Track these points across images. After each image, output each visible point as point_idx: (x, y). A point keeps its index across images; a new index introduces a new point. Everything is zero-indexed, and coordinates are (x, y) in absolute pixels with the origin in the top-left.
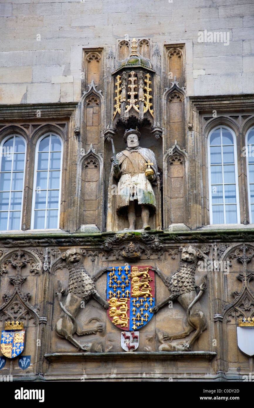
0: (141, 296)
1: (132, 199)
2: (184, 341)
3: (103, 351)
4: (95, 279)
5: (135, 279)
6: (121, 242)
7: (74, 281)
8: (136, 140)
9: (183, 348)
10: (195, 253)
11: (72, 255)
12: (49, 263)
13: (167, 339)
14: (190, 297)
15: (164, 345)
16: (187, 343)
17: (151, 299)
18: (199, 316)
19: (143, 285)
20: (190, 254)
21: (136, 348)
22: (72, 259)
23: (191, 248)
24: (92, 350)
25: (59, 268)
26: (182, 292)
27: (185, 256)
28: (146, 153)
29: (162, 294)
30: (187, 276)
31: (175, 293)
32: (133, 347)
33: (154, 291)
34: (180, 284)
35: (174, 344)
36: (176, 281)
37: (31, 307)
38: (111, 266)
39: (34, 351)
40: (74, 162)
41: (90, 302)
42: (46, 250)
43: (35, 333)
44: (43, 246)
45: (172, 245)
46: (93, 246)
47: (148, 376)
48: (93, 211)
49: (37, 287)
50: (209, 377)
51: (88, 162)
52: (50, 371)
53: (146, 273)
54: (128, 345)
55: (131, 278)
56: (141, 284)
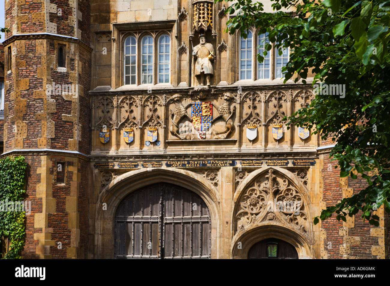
0: (206, 116)
1: (202, 71)
2: (224, 134)
3: (190, 139)
4: (187, 108)
5: (204, 108)
6: (197, 93)
7: (177, 109)
8: (204, 40)
9: (224, 138)
10: (230, 96)
11: (176, 98)
12: (166, 101)
13: (217, 134)
14: (227, 116)
15: (216, 137)
16: (225, 135)
17: (210, 117)
18: (231, 124)
19: (207, 111)
20: (228, 97)
21: (204, 138)
22: (176, 99)
23: (228, 94)
24: (186, 139)
25: (171, 103)
26: (223, 114)
27: (226, 98)
29: (216, 115)
30: (226, 107)
31: (221, 115)
32: (203, 138)
33: (212, 113)
34: (223, 110)
35: (220, 136)
36: (221, 109)
37: (159, 120)
38: (193, 102)
39: (162, 139)
40: (175, 52)
41: (184, 118)
42: (164, 96)
43: (161, 132)
44: (163, 93)
45: (220, 92)
46: (185, 93)
47: (209, 149)
48: (185, 75)
49: (161, 112)
50: (234, 149)
51: (182, 51)
52: (169, 147)
53: (208, 105)
54: (201, 137)
55: (202, 108)
56: (206, 110)
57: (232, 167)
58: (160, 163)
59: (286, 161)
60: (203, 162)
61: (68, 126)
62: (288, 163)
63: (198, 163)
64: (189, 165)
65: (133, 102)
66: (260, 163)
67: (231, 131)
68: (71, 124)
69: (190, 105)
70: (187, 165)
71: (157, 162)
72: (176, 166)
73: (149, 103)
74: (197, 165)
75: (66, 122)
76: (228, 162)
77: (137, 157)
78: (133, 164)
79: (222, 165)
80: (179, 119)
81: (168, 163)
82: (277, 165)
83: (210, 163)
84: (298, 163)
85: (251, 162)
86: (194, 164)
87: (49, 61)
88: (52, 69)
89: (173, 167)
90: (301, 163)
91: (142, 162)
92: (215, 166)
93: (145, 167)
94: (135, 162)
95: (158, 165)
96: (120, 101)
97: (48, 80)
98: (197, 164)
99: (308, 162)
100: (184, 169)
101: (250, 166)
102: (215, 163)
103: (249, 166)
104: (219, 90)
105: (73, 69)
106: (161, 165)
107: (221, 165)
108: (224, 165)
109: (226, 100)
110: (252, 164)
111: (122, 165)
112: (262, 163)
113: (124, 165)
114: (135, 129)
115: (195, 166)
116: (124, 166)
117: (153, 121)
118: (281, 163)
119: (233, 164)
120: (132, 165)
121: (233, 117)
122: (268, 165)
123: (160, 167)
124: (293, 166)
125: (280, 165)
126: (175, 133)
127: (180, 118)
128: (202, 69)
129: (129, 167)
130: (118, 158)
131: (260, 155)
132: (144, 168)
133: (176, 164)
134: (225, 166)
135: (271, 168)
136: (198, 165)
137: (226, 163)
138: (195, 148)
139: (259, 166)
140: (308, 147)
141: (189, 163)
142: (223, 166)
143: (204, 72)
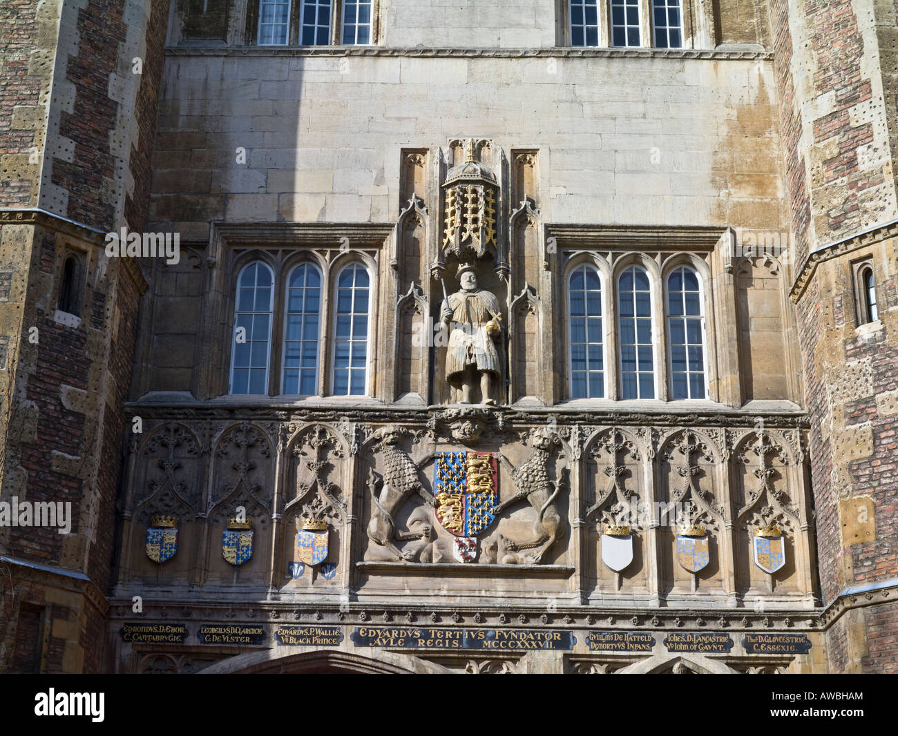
0: (480, 492)
1: (469, 362)
3: (431, 561)
4: (421, 466)
5: (471, 469)
6: (454, 419)
12: (359, 445)
17: (492, 497)
19: (482, 478)
21: (474, 558)
28: (487, 300)
29: (508, 490)
32: (470, 558)
33: (496, 487)
35: (521, 555)
37: (336, 499)
38: (440, 451)
39: (340, 558)
40: (388, 308)
41: (413, 498)
45: (520, 425)
47: (488, 594)
48: (415, 374)
49: (341, 474)
50: (565, 596)
51: (407, 308)
53: (485, 461)
54: (463, 555)
55: (466, 468)
56: (479, 475)
57: (559, 654)
58: (334, 633)
59: (722, 639)
60: (469, 635)
62: (729, 645)
63: (454, 636)
64: (428, 643)
65: (257, 441)
66: (645, 643)
69: (431, 460)
70: (421, 642)
71: (324, 629)
72: (385, 642)
73: (306, 448)
74: (450, 643)
76: (550, 635)
77: (262, 609)
78: (247, 631)
79: (530, 644)
81: (361, 632)
82: (697, 650)
83: (493, 638)
84: (760, 644)
85: (620, 637)
86: (444, 639)
89: (377, 645)
90: (767, 644)
91: (276, 628)
92: (508, 648)
93: (285, 644)
94: (255, 627)
95: (328, 637)
96: (218, 436)
98: (451, 640)
99: (790, 644)
100: (409, 653)
101: (617, 649)
102: (509, 639)
103: (614, 649)
104: (520, 418)
106: (339, 638)
107: (527, 644)
108: (537, 644)
110: (623, 645)
111: (211, 634)
112: (652, 643)
113: (218, 635)
115: (444, 647)
116: (218, 639)
117: (315, 502)
118: (710, 643)
119: (563, 643)
120: (244, 635)
121: (560, 501)
122: (671, 650)
123: (333, 645)
124: (745, 655)
125: (706, 651)
128: (470, 356)
129: (235, 643)
130: (201, 612)
131: (646, 617)
132: (283, 647)
133: (386, 638)
134: (539, 648)
135: (679, 659)
136: (455, 643)
137: (543, 639)
138: (444, 587)
139: (644, 650)
140: (784, 598)
141: (426, 636)
142: (534, 649)
143: (475, 365)
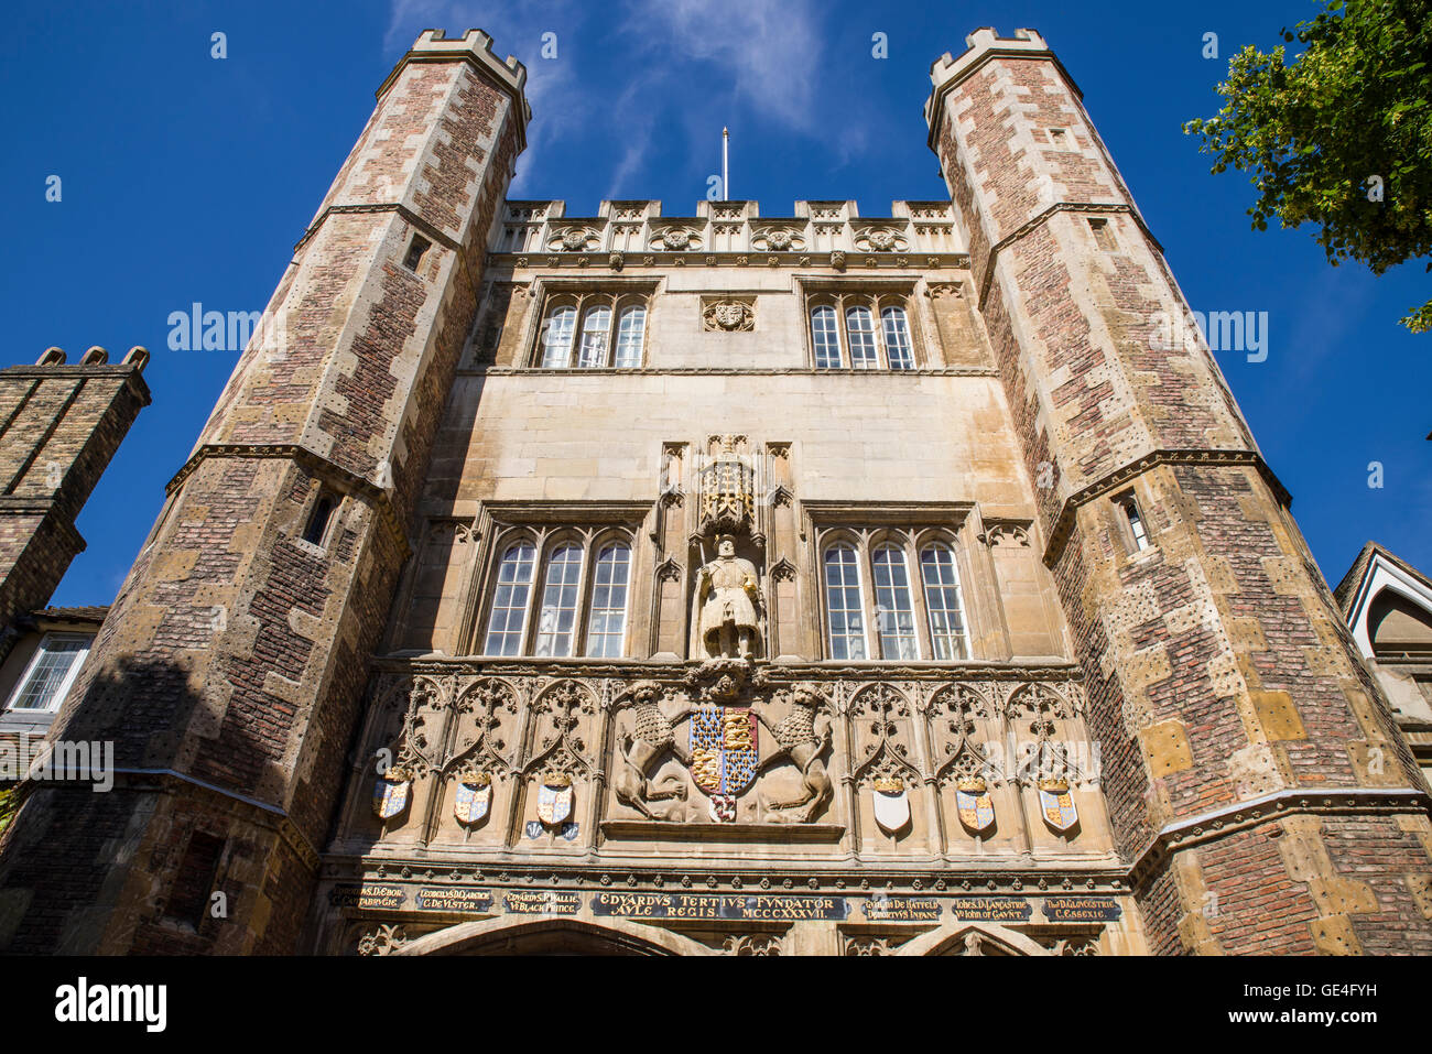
0: (738, 748)
1: (727, 618)
2: (798, 810)
3: (684, 821)
4: (675, 723)
5: (730, 724)
6: (709, 677)
7: (644, 724)
8: (731, 548)
9: (799, 819)
10: (813, 692)
11: (642, 689)
12: (610, 700)
13: (776, 807)
14: (806, 751)
15: (773, 815)
16: (805, 811)
17: (752, 752)
18: (821, 775)
19: (741, 734)
20: (807, 693)
21: (731, 817)
22: (641, 694)
23: (808, 685)
24: (667, 819)
25: (623, 707)
26: (795, 743)
27: (799, 696)
28: (744, 565)
29: (768, 747)
30: (803, 722)
31: (787, 745)
32: (727, 817)
33: (755, 742)
34: (794, 732)
35: (785, 813)
36: (788, 728)
37: (582, 754)
38: (695, 707)
39: (584, 817)
40: (646, 573)
41: (667, 752)
42: (605, 681)
43: (586, 790)
44: (601, 675)
45: (781, 682)
46: (672, 678)
47: (748, 856)
48: (672, 634)
49: (590, 730)
50: (835, 857)
51: (666, 571)
52: (607, 844)
53: (745, 717)
54: (720, 814)
55: (724, 724)
56: (738, 731)
57: (832, 924)
58: (572, 899)
59: (1020, 905)
60: (727, 902)
61: (279, 716)
62: (1027, 911)
63: (710, 904)
64: (679, 911)
65: (504, 696)
66: (932, 910)
67: (821, 798)
68: (289, 711)
69: (687, 715)
70: (671, 911)
71: (560, 894)
72: (629, 910)
73: (553, 704)
74: (705, 912)
75: (273, 698)
76: (820, 902)
77: (491, 870)
78: (473, 896)
79: (798, 913)
80: (650, 753)
81: (603, 898)
82: (991, 918)
83: (754, 906)
84: (1063, 910)
85: (901, 904)
86: (698, 907)
87: (281, 512)
88: (281, 536)
89: (620, 914)
90: (1071, 910)
91: (506, 893)
92: (772, 917)
93: (514, 911)
94: (481, 891)
95: (564, 904)
96: (462, 690)
97: (257, 558)
98: (706, 909)
99: (1097, 909)
100: (658, 924)
101: (900, 919)
102: (773, 907)
103: (895, 919)
104: (780, 673)
105: (344, 559)
106: (576, 905)
107: (794, 913)
108: (806, 913)
109: (800, 702)
110: (905, 913)
111: (432, 899)
112: (939, 911)
113: (439, 899)
114: (496, 778)
115: (698, 916)
116: (438, 904)
117: (560, 757)
118: (1005, 910)
119: (835, 912)
120: (468, 900)
121: (825, 755)
122: (961, 919)
123: (569, 913)
124: (1048, 923)
125: (1001, 919)
126: (635, 795)
127: (652, 749)
128: (728, 613)
129: (457, 909)
130: (422, 871)
131: (930, 879)
132: (512, 915)
133: (631, 905)
134: (808, 918)
135: (972, 929)
136: (711, 912)
137: (812, 907)
138: (699, 848)
139: (930, 919)
140: (1081, 857)
141: (678, 904)
142: (802, 919)
143: (732, 621)
